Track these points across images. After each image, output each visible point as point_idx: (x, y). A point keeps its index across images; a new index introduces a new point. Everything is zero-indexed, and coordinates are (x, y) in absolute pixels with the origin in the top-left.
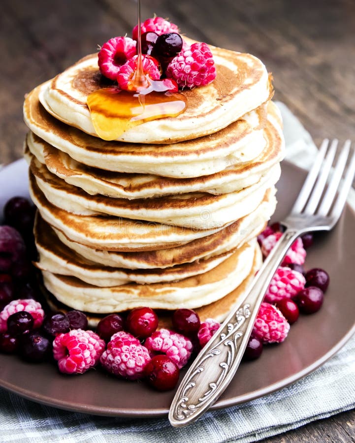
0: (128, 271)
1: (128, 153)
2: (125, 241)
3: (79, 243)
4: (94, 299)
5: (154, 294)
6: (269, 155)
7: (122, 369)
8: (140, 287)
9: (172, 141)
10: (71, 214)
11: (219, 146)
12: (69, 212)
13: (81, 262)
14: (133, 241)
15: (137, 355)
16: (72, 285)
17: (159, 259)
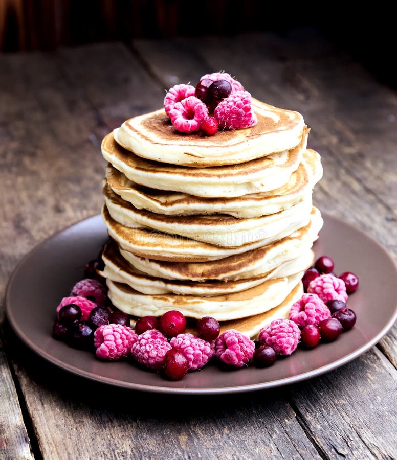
0: (167, 281)
1: (164, 172)
2: (159, 249)
3: (127, 251)
4: (139, 304)
5: (185, 303)
6: (291, 191)
7: (145, 358)
8: (176, 297)
9: (199, 165)
10: (124, 226)
11: (240, 173)
12: (123, 224)
13: (131, 271)
14: (165, 249)
15: (160, 348)
16: (124, 291)
17: (190, 271)
